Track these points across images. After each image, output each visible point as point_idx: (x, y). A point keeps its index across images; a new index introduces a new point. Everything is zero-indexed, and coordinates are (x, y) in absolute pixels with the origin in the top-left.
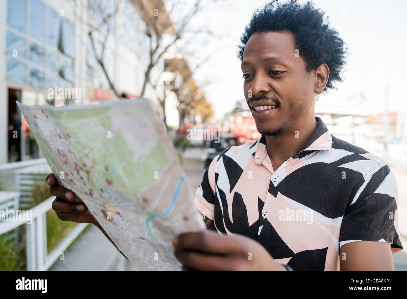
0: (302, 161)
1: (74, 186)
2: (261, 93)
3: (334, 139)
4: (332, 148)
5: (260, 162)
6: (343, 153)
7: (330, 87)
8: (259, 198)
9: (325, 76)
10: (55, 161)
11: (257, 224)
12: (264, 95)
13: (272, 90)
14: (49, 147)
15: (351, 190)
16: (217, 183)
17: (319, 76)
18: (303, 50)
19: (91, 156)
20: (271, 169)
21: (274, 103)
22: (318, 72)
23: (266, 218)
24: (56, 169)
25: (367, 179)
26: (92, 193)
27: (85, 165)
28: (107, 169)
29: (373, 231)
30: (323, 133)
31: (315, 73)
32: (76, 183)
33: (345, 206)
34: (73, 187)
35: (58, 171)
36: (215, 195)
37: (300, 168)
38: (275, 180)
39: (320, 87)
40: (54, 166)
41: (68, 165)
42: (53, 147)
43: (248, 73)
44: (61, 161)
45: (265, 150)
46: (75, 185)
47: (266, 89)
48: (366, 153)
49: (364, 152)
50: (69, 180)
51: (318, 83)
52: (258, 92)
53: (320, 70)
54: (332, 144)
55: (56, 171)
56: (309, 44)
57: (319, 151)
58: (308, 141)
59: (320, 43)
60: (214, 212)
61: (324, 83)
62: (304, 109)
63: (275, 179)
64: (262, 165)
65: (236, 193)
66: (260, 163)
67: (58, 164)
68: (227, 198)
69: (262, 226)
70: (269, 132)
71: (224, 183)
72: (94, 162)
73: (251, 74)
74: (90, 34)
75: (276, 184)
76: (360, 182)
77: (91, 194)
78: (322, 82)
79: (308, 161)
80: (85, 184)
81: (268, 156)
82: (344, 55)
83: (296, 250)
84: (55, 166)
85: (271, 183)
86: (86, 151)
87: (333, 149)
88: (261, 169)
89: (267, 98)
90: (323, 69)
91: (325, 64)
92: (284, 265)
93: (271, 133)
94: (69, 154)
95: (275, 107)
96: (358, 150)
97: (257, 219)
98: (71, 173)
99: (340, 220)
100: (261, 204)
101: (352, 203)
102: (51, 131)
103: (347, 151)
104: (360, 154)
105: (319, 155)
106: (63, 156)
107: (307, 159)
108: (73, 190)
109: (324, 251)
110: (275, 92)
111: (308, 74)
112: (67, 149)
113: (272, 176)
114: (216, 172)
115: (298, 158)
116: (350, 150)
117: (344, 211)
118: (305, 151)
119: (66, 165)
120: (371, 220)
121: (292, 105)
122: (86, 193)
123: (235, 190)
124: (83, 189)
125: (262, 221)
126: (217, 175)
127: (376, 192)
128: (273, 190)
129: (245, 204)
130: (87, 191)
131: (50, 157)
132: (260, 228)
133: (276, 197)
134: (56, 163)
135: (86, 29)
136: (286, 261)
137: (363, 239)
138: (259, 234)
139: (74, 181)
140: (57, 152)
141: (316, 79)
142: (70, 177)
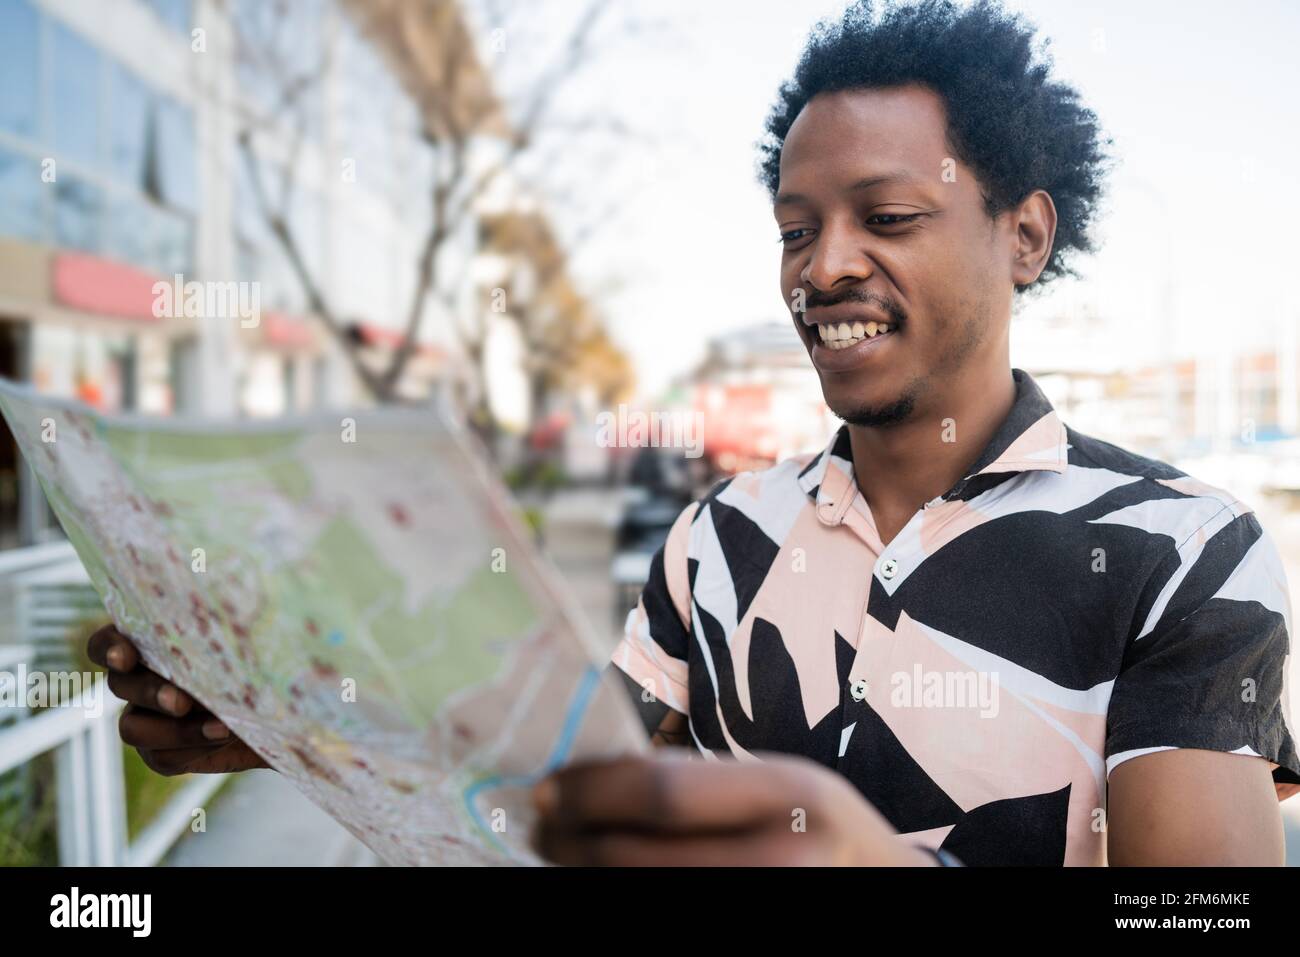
0: (974, 510)
1: (184, 670)
2: (841, 283)
3: (1072, 437)
4: (1069, 463)
5: (835, 515)
6: (1107, 481)
7: (1058, 271)
8: (837, 634)
9: (1044, 230)
10: (116, 579)
11: (835, 721)
12: (853, 288)
13: (881, 272)
14: (98, 533)
15: (1140, 591)
16: (695, 592)
17: (1025, 230)
18: (974, 146)
19: (249, 580)
20: (873, 539)
21: (885, 316)
22: (1023, 218)
23: (864, 700)
24: (123, 609)
25: (1189, 555)
26: (253, 699)
27: (230, 609)
28: (312, 627)
29: (1216, 719)
30: (1037, 418)
31: (1012, 219)
32: (194, 660)
33: (1122, 644)
34: (179, 672)
35: (126, 615)
36: (688, 628)
37: (967, 533)
38: (888, 574)
39: (1030, 265)
40: (115, 596)
41: (166, 600)
42: (112, 536)
43: (796, 227)
44: (140, 583)
45: (851, 477)
46: (189, 668)
47: (860, 269)
48: (1180, 476)
49: (1174, 474)
50: (169, 649)
51: (1023, 255)
52: (831, 283)
53: (1028, 211)
54: (1069, 451)
55: (123, 614)
56: (991, 126)
57: (1028, 473)
58: (991, 441)
59: (1028, 123)
60: (686, 685)
61: (1043, 251)
62: (981, 335)
63: (889, 569)
64: (842, 527)
65: (759, 623)
66: (837, 521)
67: (129, 590)
68: (730, 640)
69: (851, 728)
70: (868, 413)
71: (716, 591)
72: (264, 601)
73: (806, 229)
74: (244, 140)
75: (890, 588)
76: (1166, 566)
77: (249, 701)
78: (1036, 247)
79: (992, 509)
80: (227, 667)
81: (860, 498)
82: (1098, 166)
83: (968, 799)
84: (119, 600)
85: (876, 586)
86: (233, 565)
87: (1074, 468)
88: (841, 538)
89: (862, 298)
90: (1035, 210)
91: (1042, 192)
92: (929, 851)
93: (877, 413)
94: (169, 566)
95: (888, 331)
96: (1153, 468)
97: (836, 703)
98: (177, 627)
99: (1104, 691)
100: (845, 655)
101: (1143, 634)
102: (103, 484)
103: (1118, 472)
104: (1161, 482)
105: (1027, 489)
106: (149, 568)
107: (988, 503)
108: (180, 682)
109: (1059, 801)
110: (887, 279)
111: (992, 222)
112: (162, 547)
113: (879, 561)
114: (692, 557)
115: (961, 501)
116: (1125, 469)
117: (1116, 662)
118: (984, 474)
119: (158, 600)
120: (1207, 684)
121: (940, 323)
122: (230, 697)
123: (755, 610)
124: (220, 684)
125: (850, 709)
126: (693, 566)
127: (1218, 595)
128: (883, 607)
129: (793, 656)
130: (236, 690)
131: (103, 568)
132: (847, 734)
133: (893, 627)
134: (123, 588)
135: (230, 125)
136: (937, 836)
137: (1181, 742)
138: (842, 753)
139: (187, 655)
140: (128, 554)
141: (1016, 238)
142: (174, 640)
